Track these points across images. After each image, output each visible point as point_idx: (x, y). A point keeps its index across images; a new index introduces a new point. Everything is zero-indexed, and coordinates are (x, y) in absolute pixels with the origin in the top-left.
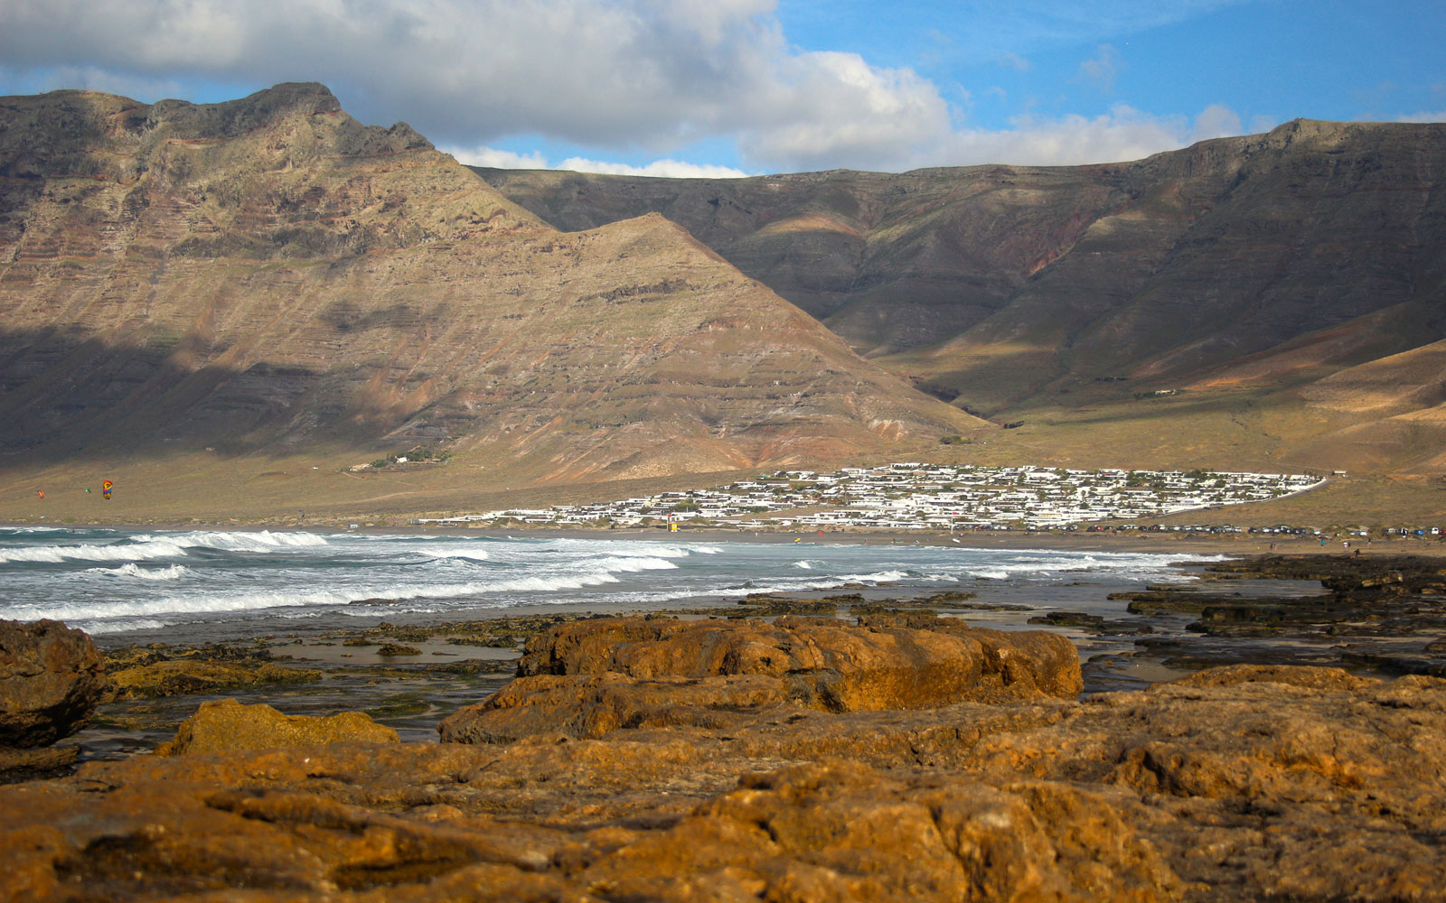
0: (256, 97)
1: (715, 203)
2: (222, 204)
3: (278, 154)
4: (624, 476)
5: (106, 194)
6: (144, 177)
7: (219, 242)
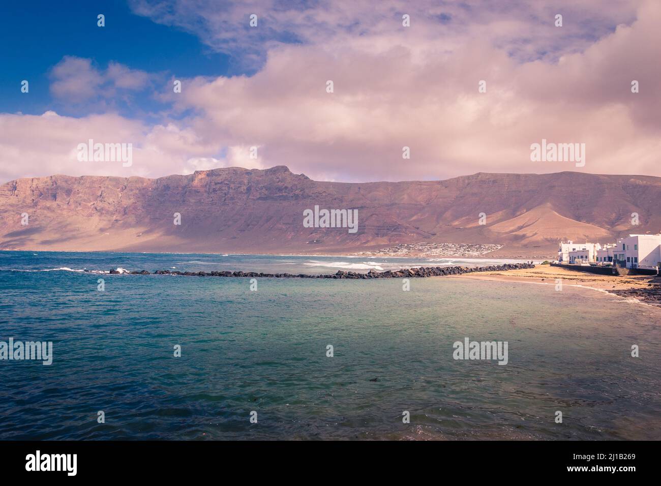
0: (272, 168)
1: (359, 188)
2: (266, 190)
3: (278, 180)
4: (366, 245)
5: (242, 188)
6: (250, 184)
7: (266, 197)
